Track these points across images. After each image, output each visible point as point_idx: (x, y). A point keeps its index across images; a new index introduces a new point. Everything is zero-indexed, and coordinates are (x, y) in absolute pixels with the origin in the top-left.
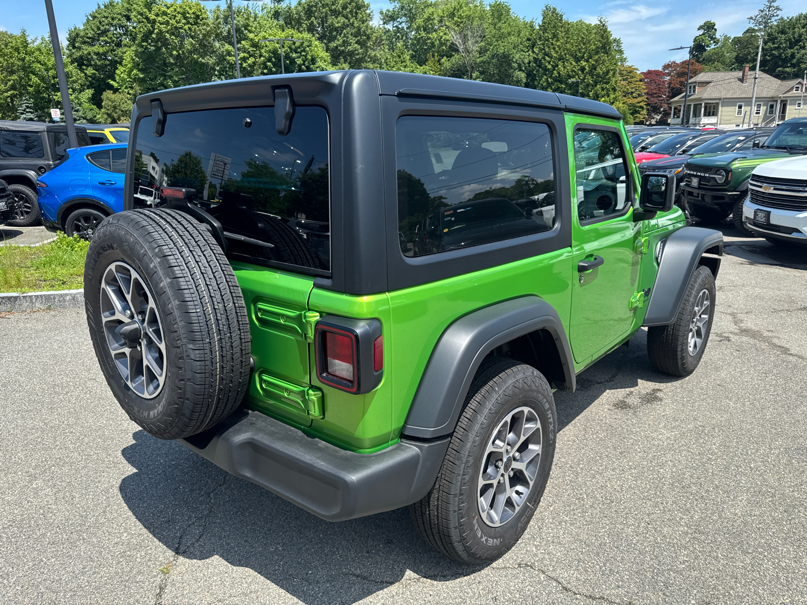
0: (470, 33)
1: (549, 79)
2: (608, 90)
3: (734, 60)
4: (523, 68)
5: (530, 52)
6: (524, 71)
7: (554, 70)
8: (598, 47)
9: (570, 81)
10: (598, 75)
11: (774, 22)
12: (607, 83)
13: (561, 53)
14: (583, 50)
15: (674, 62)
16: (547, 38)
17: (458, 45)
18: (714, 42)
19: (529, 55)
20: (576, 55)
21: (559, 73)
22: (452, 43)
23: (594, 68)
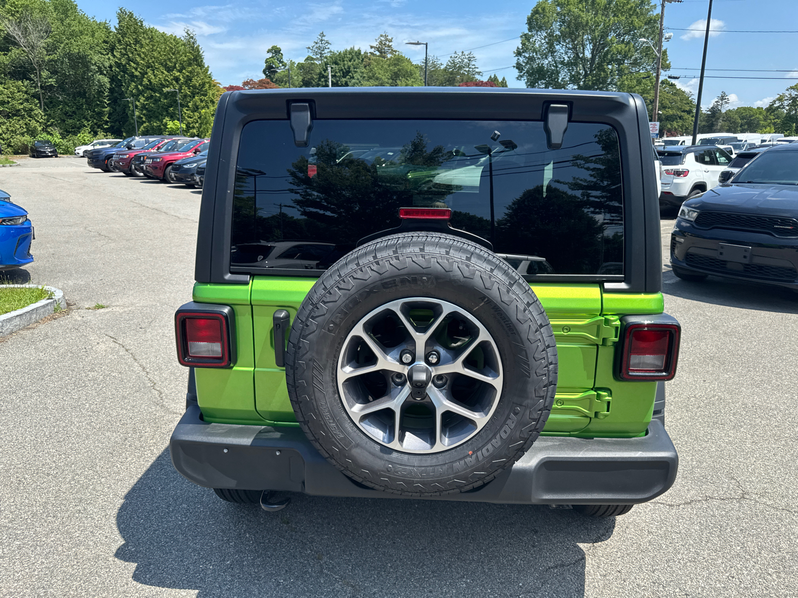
0: (30, 27)
1: (139, 86)
2: (206, 102)
3: (302, 83)
4: (105, 72)
5: (109, 55)
6: (105, 75)
7: (144, 77)
8: (190, 59)
9: (165, 90)
10: (194, 87)
11: (327, 53)
12: (205, 95)
13: (148, 61)
14: (174, 60)
15: (252, 80)
16: (128, 43)
17: (17, 37)
18: (283, 65)
19: (109, 59)
20: (167, 64)
21: (149, 81)
22: (8, 34)
23: (189, 79)
